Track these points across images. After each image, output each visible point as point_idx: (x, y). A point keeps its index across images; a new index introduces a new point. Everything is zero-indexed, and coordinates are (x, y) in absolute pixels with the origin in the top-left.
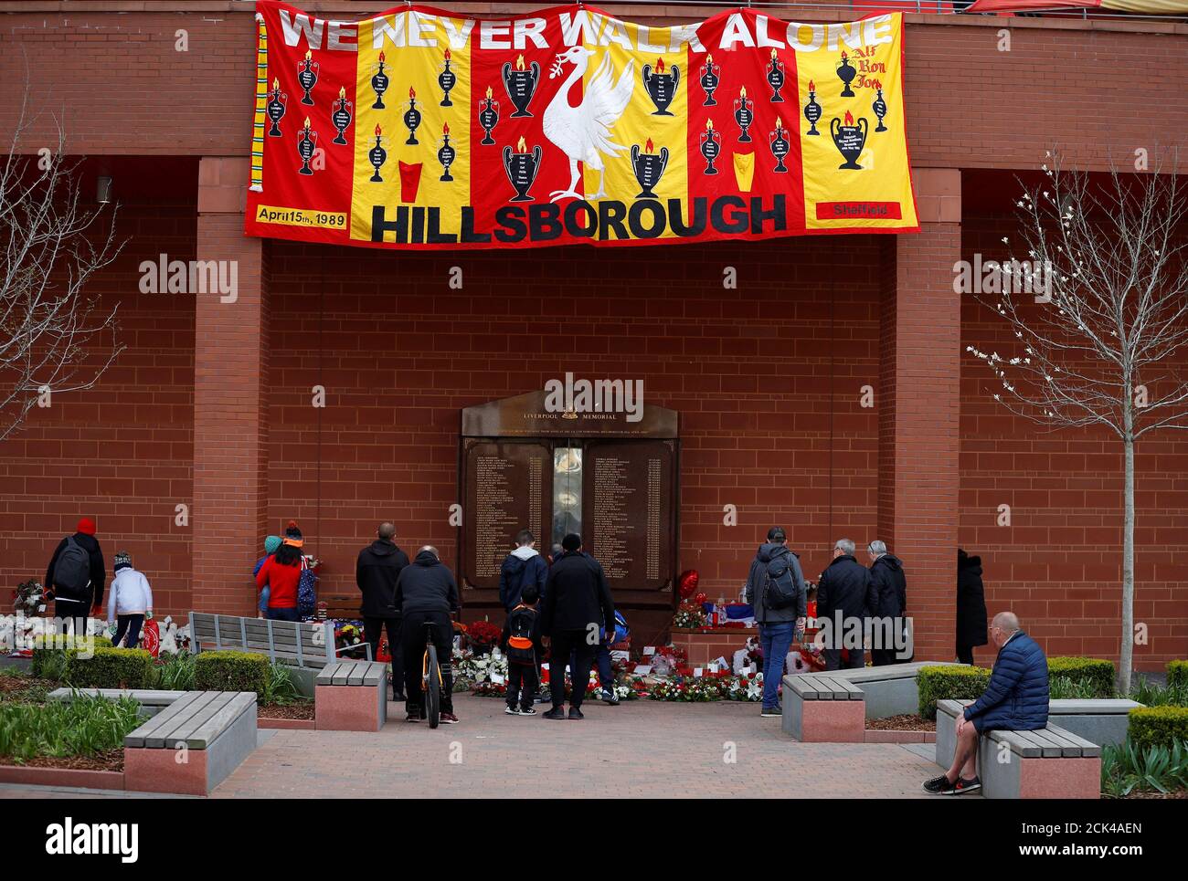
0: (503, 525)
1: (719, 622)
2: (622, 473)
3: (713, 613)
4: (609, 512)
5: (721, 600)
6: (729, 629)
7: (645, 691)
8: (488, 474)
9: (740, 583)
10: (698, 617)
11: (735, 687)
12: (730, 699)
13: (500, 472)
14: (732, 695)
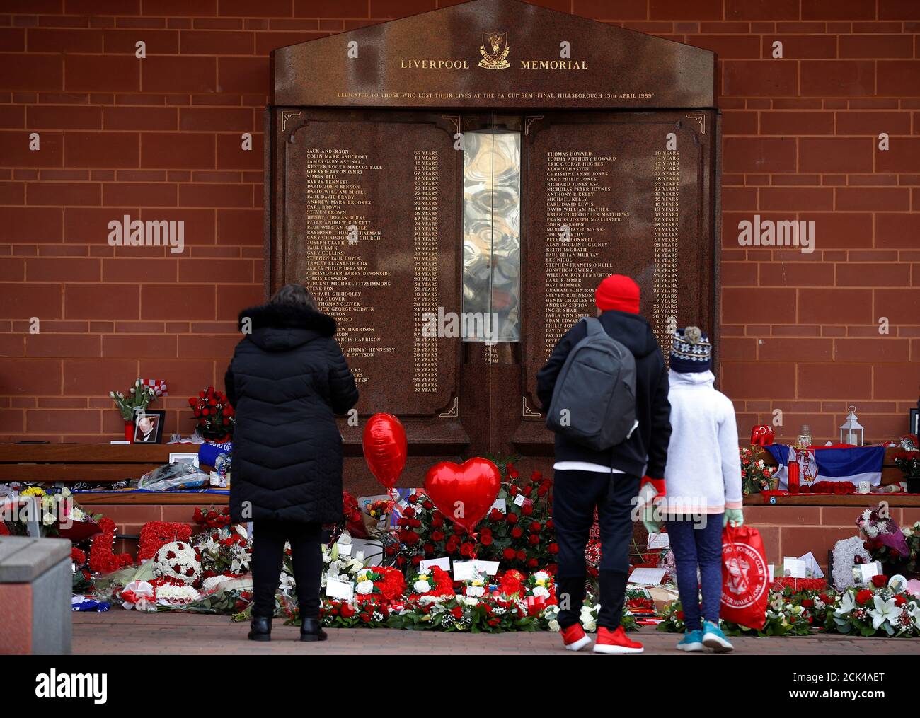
0: (358, 289)
1: (802, 482)
2: (601, 182)
3: (789, 464)
4: (576, 260)
5: (805, 440)
6: (823, 497)
7: (652, 616)
8: (330, 185)
9: (841, 407)
10: (758, 471)
11: (846, 606)
12: (836, 632)
13: (352, 180)
14: (839, 622)
